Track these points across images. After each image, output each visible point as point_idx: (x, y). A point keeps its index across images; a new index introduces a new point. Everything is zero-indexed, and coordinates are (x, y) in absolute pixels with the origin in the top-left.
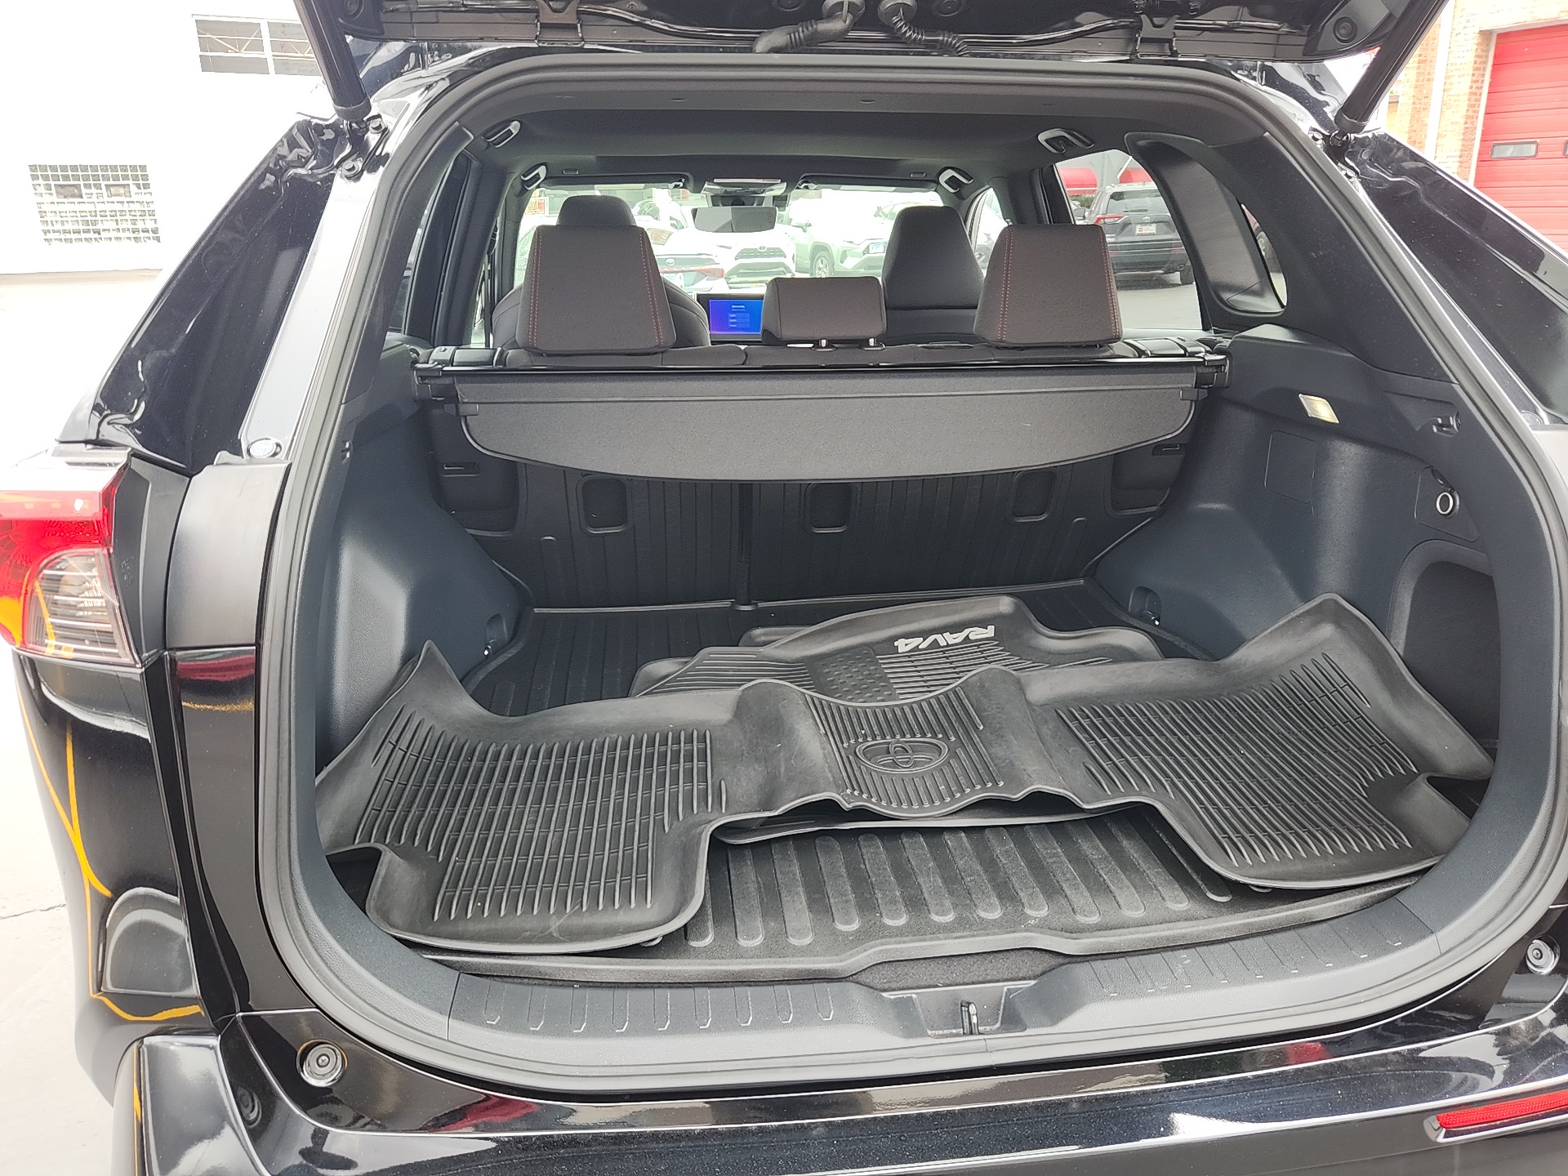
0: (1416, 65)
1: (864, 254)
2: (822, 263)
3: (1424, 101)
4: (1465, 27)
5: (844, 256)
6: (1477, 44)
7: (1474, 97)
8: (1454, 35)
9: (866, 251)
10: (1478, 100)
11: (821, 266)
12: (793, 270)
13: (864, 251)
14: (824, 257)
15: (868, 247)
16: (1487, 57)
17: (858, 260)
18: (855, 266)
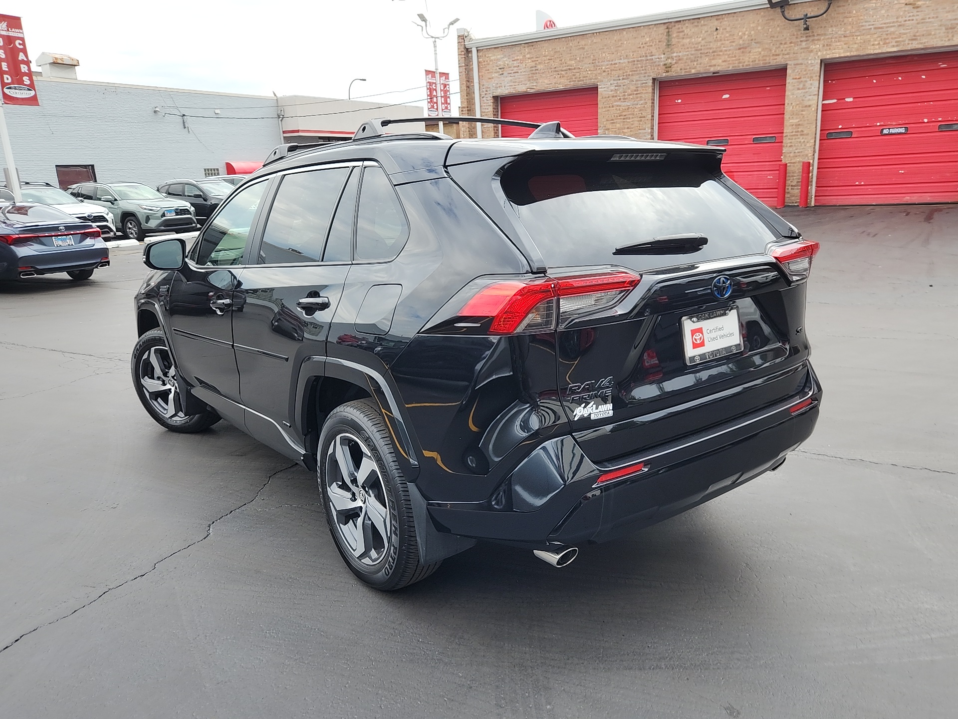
0: (467, 112)
1: (162, 217)
2: (131, 224)
3: (473, 130)
4: (486, 94)
5: (148, 219)
6: (493, 103)
7: (496, 129)
8: (481, 97)
9: (163, 215)
10: (498, 130)
11: (130, 226)
12: (114, 229)
13: (162, 215)
14: (132, 220)
15: (164, 213)
16: (498, 109)
17: (158, 222)
18: (158, 225)
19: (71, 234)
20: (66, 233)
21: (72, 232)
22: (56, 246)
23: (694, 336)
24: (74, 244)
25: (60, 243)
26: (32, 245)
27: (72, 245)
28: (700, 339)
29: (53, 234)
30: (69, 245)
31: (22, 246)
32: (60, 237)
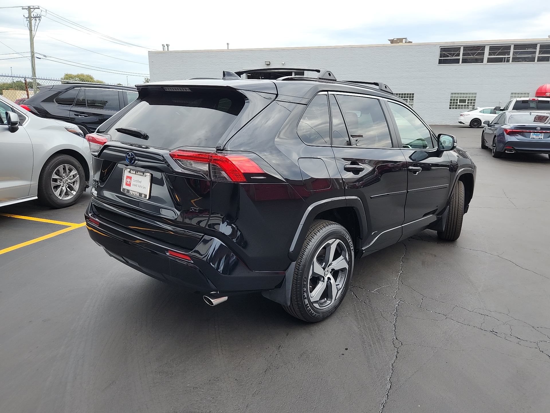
19: (544, 133)
20: (540, 131)
21: (544, 132)
22: (531, 138)
23: (127, 179)
24: (542, 138)
25: (534, 137)
26: (518, 136)
27: (541, 138)
28: (129, 182)
29: (532, 131)
30: (539, 138)
31: (512, 136)
32: (536, 134)
